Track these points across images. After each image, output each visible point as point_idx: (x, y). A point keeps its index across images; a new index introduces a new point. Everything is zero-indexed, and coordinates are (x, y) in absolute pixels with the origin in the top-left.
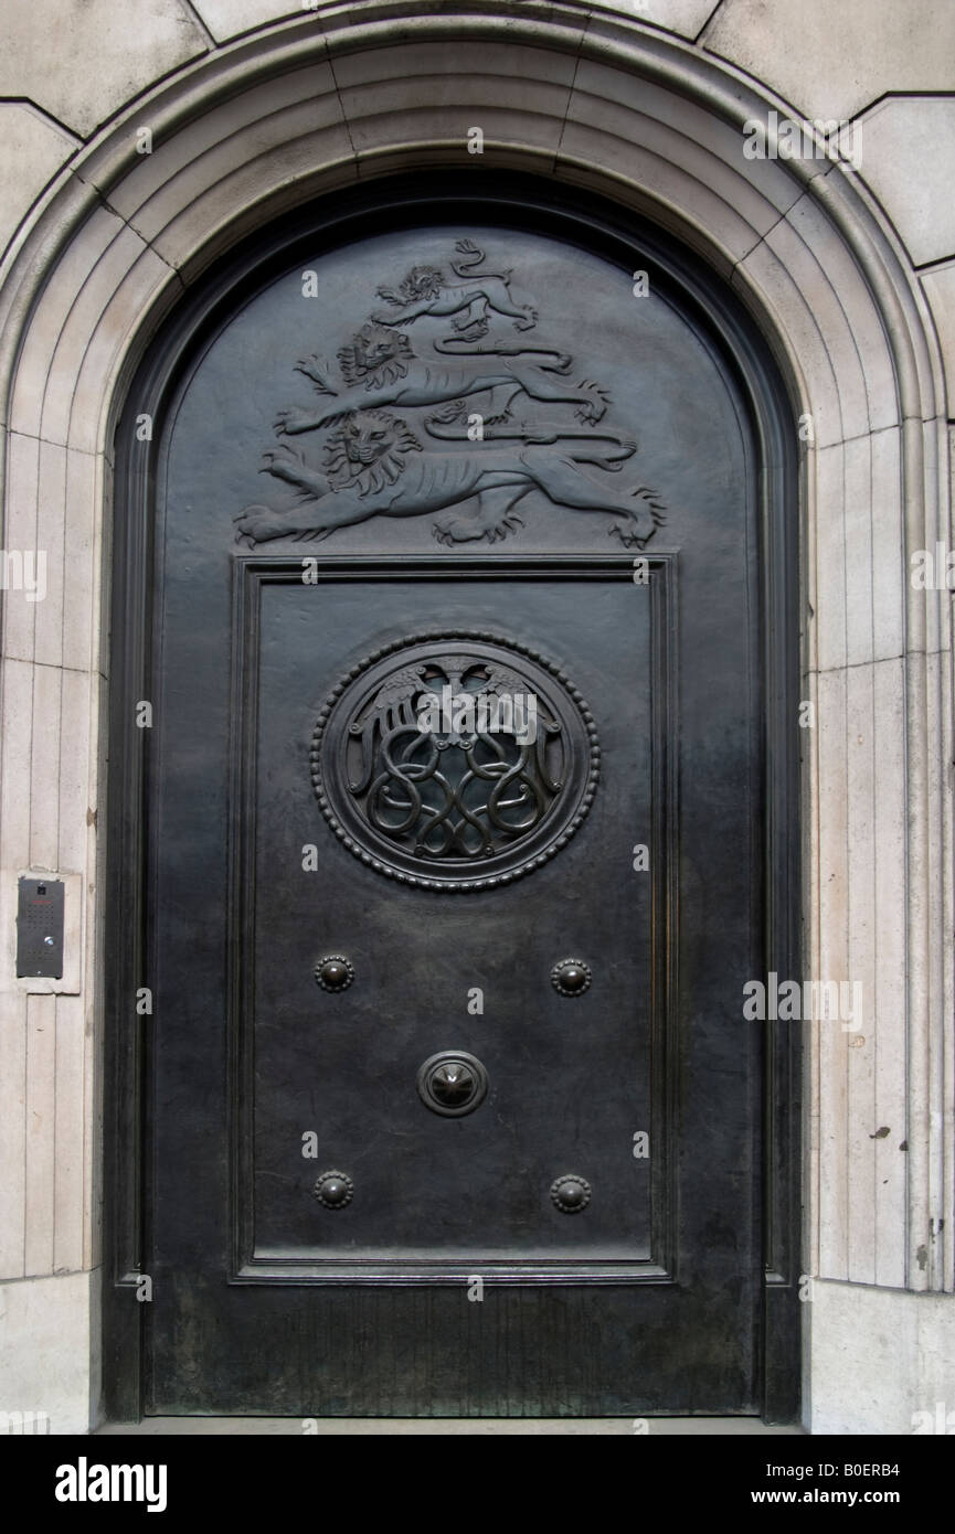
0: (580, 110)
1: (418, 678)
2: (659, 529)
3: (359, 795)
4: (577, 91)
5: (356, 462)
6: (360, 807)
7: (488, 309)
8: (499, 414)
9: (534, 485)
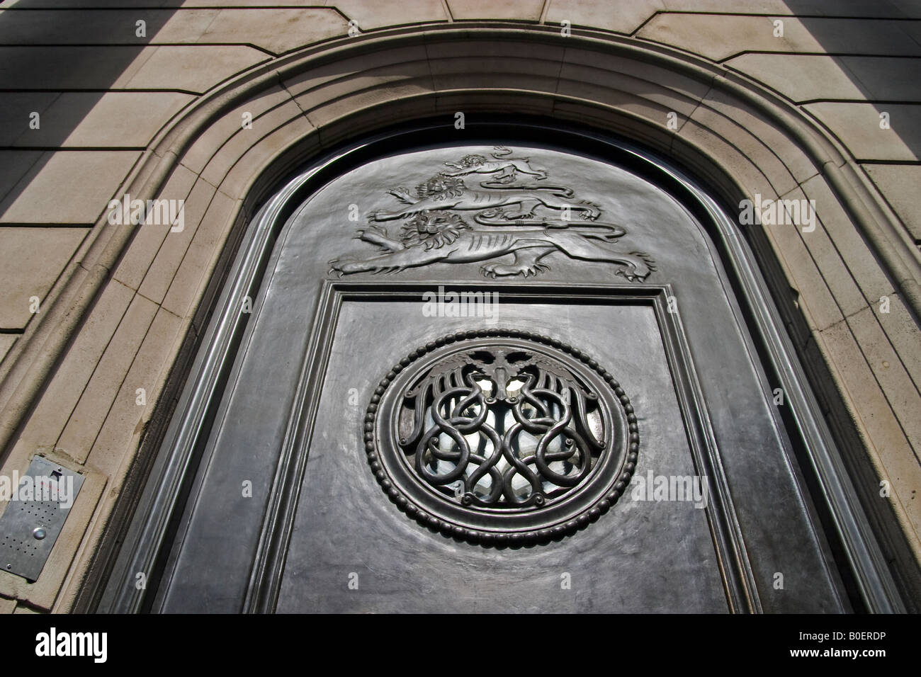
0: (567, 72)
1: (468, 357)
2: (652, 273)
3: (410, 449)
4: (566, 63)
5: (424, 233)
6: (409, 461)
7: (515, 171)
8: (527, 214)
9: (555, 248)
